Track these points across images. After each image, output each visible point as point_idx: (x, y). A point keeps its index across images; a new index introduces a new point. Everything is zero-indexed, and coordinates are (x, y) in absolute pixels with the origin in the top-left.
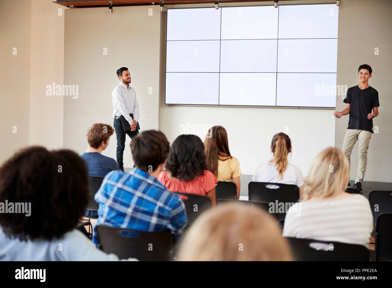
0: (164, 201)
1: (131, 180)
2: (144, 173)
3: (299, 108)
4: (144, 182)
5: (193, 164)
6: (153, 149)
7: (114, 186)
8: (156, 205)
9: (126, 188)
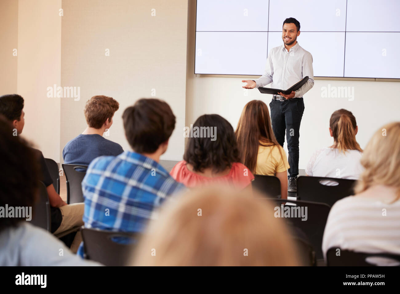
0: (166, 191)
1: (123, 165)
2: (139, 155)
3: (375, 79)
4: (139, 168)
5: (225, 150)
6: (152, 121)
7: (100, 176)
8: (155, 195)
9: (116, 176)
